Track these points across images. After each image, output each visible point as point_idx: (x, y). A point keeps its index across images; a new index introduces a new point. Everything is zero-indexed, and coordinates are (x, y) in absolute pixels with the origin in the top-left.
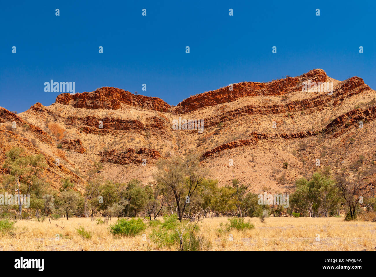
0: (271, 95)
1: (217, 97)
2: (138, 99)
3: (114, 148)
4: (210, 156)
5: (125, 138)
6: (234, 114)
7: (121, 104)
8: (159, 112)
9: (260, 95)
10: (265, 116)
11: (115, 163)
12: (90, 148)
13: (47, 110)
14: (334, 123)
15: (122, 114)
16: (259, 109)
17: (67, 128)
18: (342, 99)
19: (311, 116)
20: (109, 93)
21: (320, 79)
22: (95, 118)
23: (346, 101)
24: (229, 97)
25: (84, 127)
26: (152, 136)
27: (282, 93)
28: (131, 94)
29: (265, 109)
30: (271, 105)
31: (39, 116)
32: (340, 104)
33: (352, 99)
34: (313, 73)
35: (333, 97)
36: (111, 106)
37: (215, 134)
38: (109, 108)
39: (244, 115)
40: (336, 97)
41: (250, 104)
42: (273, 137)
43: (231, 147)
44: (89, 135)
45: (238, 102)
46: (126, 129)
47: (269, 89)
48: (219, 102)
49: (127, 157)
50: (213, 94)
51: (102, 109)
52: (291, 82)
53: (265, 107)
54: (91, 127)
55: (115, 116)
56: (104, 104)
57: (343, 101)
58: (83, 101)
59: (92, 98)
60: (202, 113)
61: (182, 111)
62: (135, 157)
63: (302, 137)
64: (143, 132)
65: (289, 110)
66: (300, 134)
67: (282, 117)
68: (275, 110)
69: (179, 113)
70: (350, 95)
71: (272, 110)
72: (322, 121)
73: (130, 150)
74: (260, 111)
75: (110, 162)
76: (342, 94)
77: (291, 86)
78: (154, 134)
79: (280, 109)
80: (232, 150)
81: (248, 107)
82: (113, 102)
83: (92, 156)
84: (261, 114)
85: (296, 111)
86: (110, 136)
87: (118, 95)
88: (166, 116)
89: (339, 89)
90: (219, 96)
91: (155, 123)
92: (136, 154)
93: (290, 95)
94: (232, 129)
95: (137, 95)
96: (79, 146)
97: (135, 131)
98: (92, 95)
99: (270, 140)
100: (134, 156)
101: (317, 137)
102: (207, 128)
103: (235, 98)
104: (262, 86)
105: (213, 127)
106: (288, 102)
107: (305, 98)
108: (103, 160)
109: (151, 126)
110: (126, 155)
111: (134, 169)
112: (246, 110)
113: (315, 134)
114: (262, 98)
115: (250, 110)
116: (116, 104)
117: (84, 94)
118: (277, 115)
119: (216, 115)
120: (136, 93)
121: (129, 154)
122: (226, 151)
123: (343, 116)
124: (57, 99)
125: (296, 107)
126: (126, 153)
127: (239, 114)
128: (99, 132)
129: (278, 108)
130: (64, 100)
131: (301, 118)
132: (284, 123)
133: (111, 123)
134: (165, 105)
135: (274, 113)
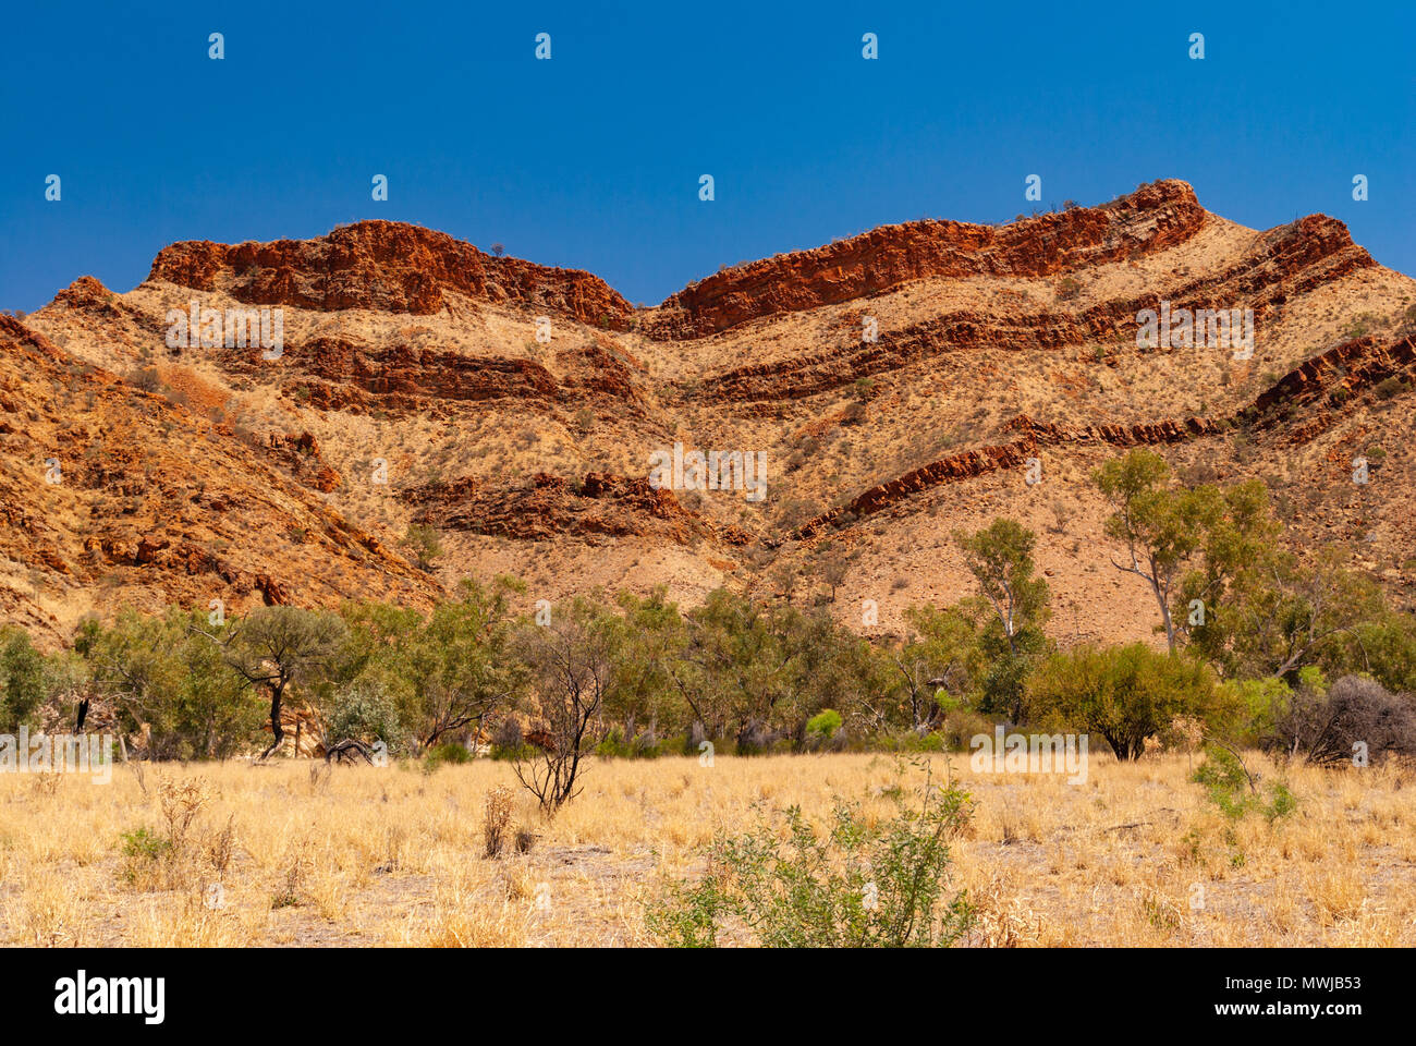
0: (1017, 273)
1: (822, 278)
2: (506, 274)
3: (466, 472)
4: (882, 507)
5: (491, 431)
6: (905, 346)
7: (444, 291)
8: (596, 330)
9: (979, 271)
10: (1018, 356)
11: (485, 533)
12: (354, 469)
13: (131, 311)
14: (1286, 388)
15: (458, 334)
16: (995, 327)
17: (235, 387)
18: (1279, 300)
19: (1177, 359)
20: (392, 244)
21: (1183, 219)
22: (349, 347)
23: (1298, 305)
24: (870, 276)
25: (310, 385)
26: (597, 425)
27: (1053, 266)
28: (477, 252)
29: (1013, 329)
30: (1031, 313)
31: (104, 334)
32: (1278, 318)
33: (1320, 299)
34: (1158, 193)
35: (1243, 290)
36: (405, 302)
37: (845, 423)
38: (396, 308)
39: (945, 350)
40: (1256, 289)
41: (961, 308)
42: (1080, 437)
43: (961, 476)
44: (332, 414)
45: (910, 299)
46: (486, 394)
47: (1010, 251)
48: (830, 295)
49: (535, 510)
50: (808, 264)
51: (368, 312)
52: (1083, 226)
53: (1011, 322)
54: (338, 385)
55: (432, 342)
56: (374, 291)
57: (1287, 307)
58: (280, 275)
59: (316, 265)
60: (775, 338)
61: (687, 329)
62: (571, 509)
63: (1171, 440)
64: (558, 409)
65: (1097, 334)
66: (1166, 427)
67: (1076, 360)
68: (1045, 333)
69: (673, 337)
70: (1309, 285)
71: (1039, 335)
72: (1225, 380)
73: (543, 481)
74: (998, 335)
75: (461, 527)
76: (1277, 279)
77: (1086, 243)
78: (606, 419)
79: (1064, 331)
80: (966, 484)
81: (955, 318)
82: (412, 282)
83: (373, 502)
84: (1002, 346)
85: (1121, 340)
86: (422, 421)
87: (429, 256)
88: (628, 348)
89: (1264, 259)
90: (830, 272)
91: (601, 374)
92: (573, 498)
93: (1084, 276)
94: (910, 404)
95: (503, 257)
96: (313, 460)
97: (528, 405)
98: (316, 253)
99: (1072, 448)
100: (567, 504)
101: (1221, 440)
102: (808, 399)
103: (893, 284)
104: (983, 239)
105: (829, 395)
106: (1086, 303)
107: (1145, 290)
108: (426, 520)
109: (587, 386)
110: (530, 501)
111: (582, 558)
112: (950, 332)
113: (1213, 431)
114: (991, 285)
115: (962, 331)
116: (427, 292)
117: (280, 246)
118: (1058, 353)
119: (832, 346)
120: (498, 250)
121: (542, 497)
122: (944, 489)
123: (1317, 362)
124: (156, 266)
125: (1118, 324)
126: (525, 492)
127: (925, 344)
128: (373, 404)
129: (1056, 327)
130: (192, 269)
131: (1146, 369)
132: (1093, 383)
133: (419, 370)
134: (614, 302)
135: (1046, 345)
